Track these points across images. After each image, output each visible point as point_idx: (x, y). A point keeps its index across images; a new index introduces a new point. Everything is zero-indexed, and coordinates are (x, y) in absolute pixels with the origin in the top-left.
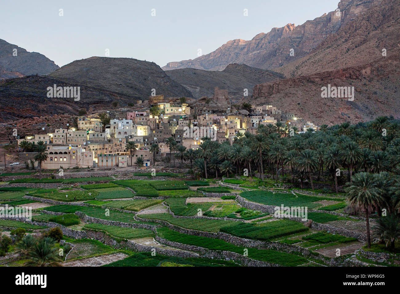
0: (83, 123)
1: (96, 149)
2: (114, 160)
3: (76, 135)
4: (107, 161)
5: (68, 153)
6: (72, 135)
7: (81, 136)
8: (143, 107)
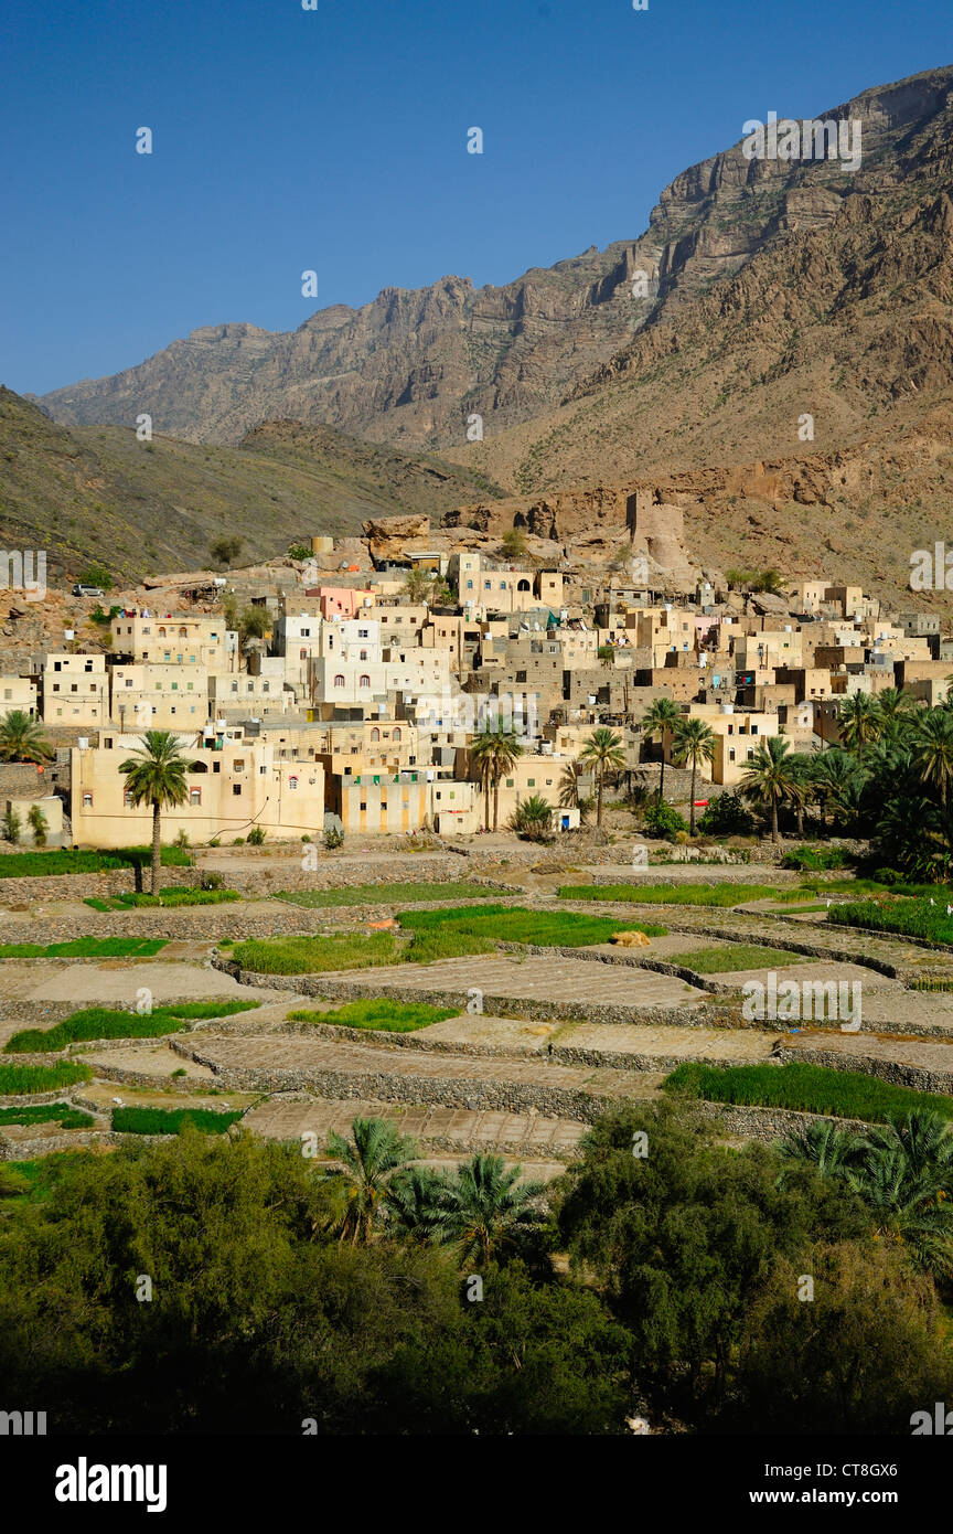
0: (146, 631)
1: (295, 752)
2: (414, 802)
3: (159, 686)
4: (384, 805)
5: (211, 768)
6: (137, 685)
7: (183, 688)
8: (345, 565)
